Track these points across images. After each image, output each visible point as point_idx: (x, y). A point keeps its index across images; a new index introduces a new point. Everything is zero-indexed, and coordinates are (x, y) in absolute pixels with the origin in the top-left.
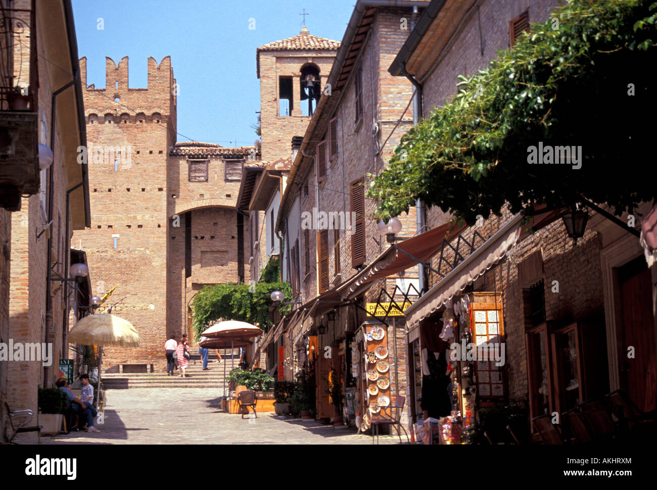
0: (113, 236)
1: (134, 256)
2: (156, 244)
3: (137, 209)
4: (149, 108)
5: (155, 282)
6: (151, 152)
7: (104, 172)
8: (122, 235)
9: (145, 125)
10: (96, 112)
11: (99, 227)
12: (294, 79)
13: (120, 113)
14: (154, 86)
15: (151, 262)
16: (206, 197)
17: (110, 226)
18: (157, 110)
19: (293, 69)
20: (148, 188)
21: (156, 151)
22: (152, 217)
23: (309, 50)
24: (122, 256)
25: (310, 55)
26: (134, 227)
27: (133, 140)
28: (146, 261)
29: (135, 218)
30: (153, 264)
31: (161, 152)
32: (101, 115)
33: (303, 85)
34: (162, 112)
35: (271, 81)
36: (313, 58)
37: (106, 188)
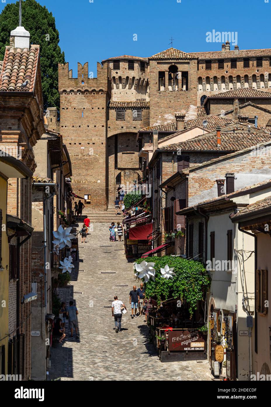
0: (82, 148)
1: (91, 158)
2: (101, 152)
3: (92, 135)
4: (98, 87)
5: (101, 170)
6: (99, 108)
7: (77, 118)
8: (85, 148)
9: (96, 95)
10: (73, 89)
11: (75, 144)
12: (166, 72)
13: (84, 90)
14: (100, 76)
15: (98, 160)
16: (124, 128)
17: (80, 144)
18: (101, 88)
19: (165, 67)
20: (97, 126)
21: (101, 108)
22: (99, 139)
23: (173, 59)
24: (86, 157)
25: (173, 61)
26: (91, 144)
27: (90, 102)
28: (96, 160)
29: (91, 139)
30: (100, 161)
31: (103, 108)
32: (76, 90)
33: (170, 75)
34: (104, 89)
35: (155, 74)
36: (175, 63)
37: (78, 125)
